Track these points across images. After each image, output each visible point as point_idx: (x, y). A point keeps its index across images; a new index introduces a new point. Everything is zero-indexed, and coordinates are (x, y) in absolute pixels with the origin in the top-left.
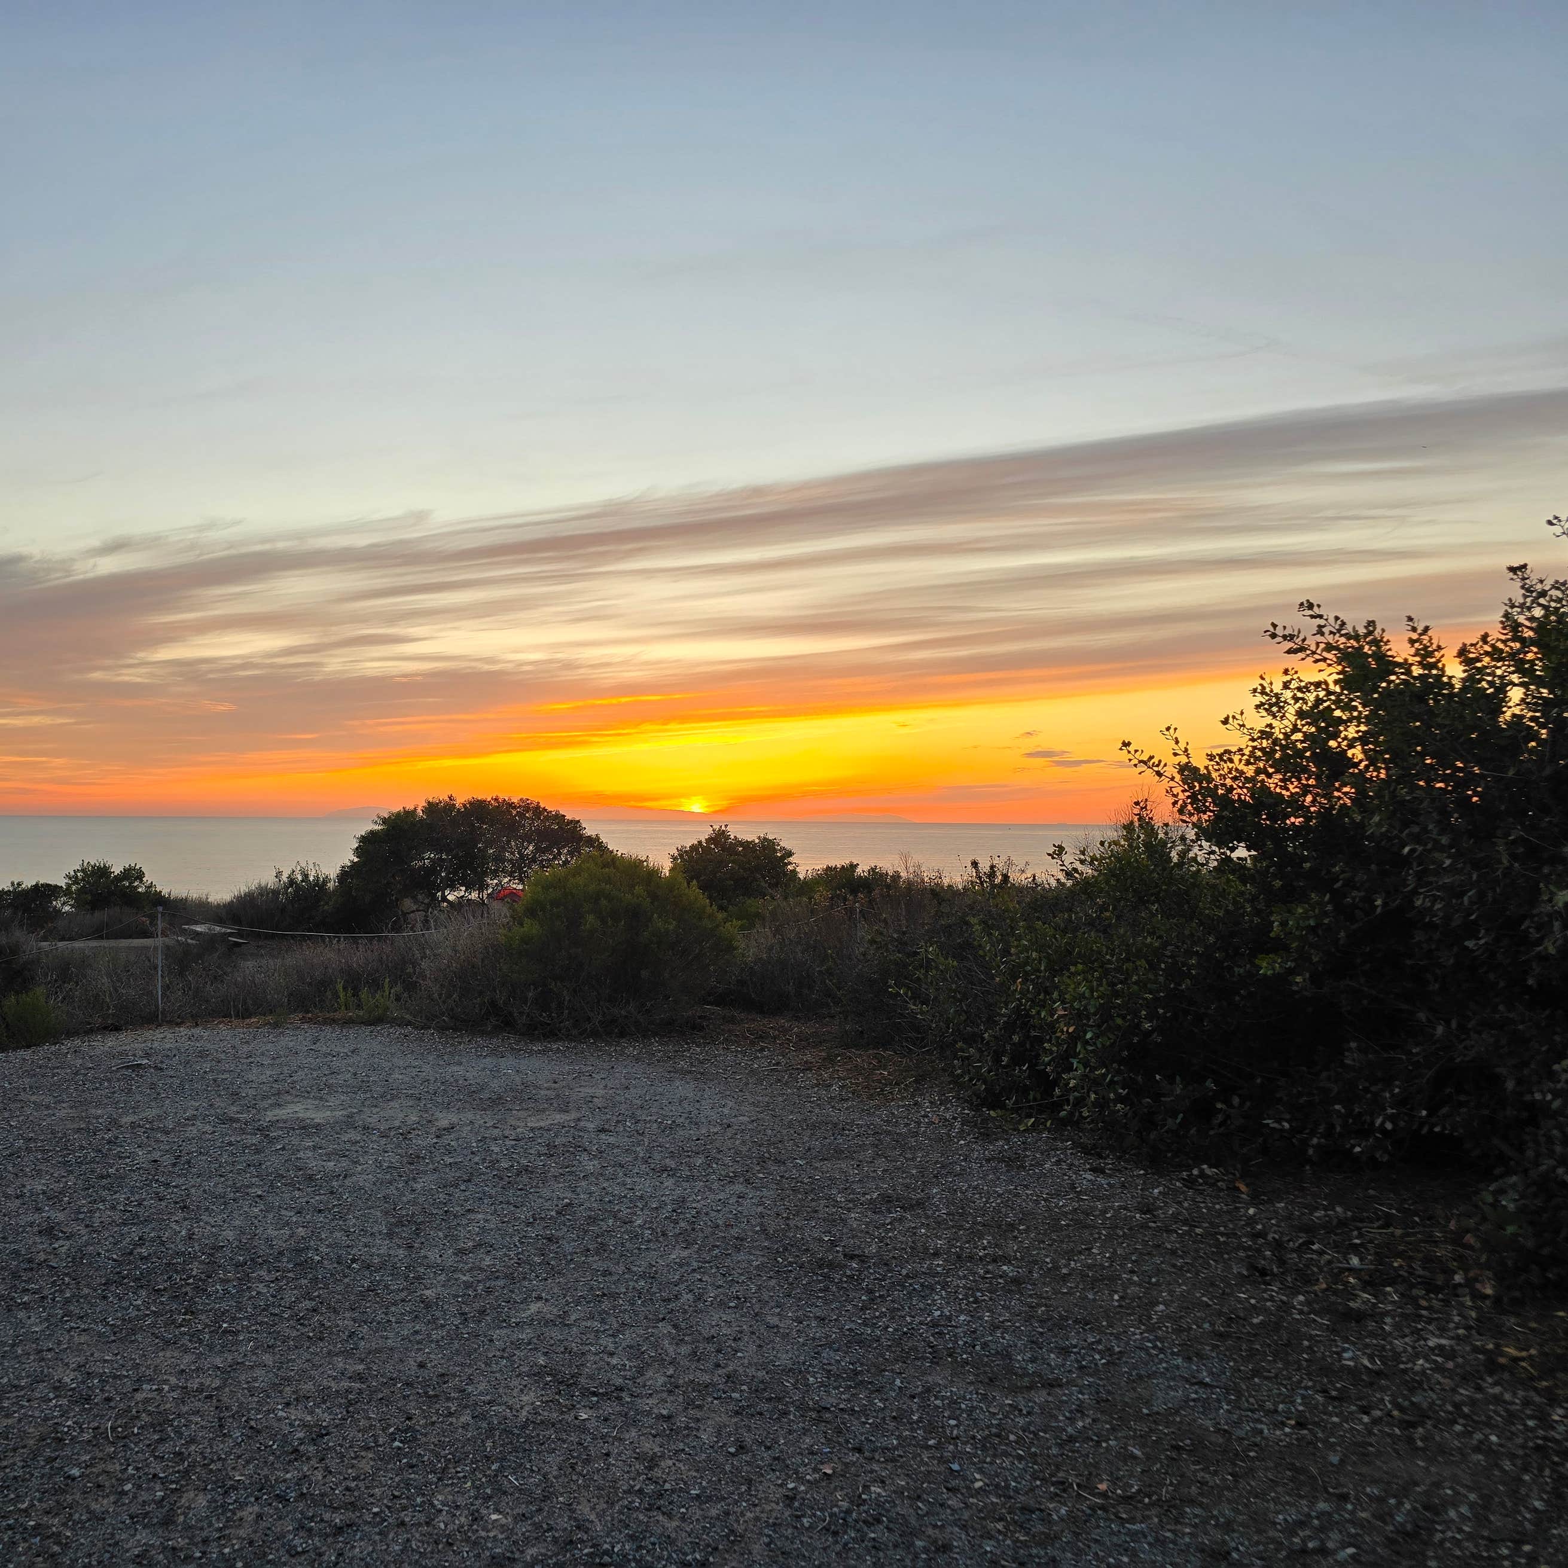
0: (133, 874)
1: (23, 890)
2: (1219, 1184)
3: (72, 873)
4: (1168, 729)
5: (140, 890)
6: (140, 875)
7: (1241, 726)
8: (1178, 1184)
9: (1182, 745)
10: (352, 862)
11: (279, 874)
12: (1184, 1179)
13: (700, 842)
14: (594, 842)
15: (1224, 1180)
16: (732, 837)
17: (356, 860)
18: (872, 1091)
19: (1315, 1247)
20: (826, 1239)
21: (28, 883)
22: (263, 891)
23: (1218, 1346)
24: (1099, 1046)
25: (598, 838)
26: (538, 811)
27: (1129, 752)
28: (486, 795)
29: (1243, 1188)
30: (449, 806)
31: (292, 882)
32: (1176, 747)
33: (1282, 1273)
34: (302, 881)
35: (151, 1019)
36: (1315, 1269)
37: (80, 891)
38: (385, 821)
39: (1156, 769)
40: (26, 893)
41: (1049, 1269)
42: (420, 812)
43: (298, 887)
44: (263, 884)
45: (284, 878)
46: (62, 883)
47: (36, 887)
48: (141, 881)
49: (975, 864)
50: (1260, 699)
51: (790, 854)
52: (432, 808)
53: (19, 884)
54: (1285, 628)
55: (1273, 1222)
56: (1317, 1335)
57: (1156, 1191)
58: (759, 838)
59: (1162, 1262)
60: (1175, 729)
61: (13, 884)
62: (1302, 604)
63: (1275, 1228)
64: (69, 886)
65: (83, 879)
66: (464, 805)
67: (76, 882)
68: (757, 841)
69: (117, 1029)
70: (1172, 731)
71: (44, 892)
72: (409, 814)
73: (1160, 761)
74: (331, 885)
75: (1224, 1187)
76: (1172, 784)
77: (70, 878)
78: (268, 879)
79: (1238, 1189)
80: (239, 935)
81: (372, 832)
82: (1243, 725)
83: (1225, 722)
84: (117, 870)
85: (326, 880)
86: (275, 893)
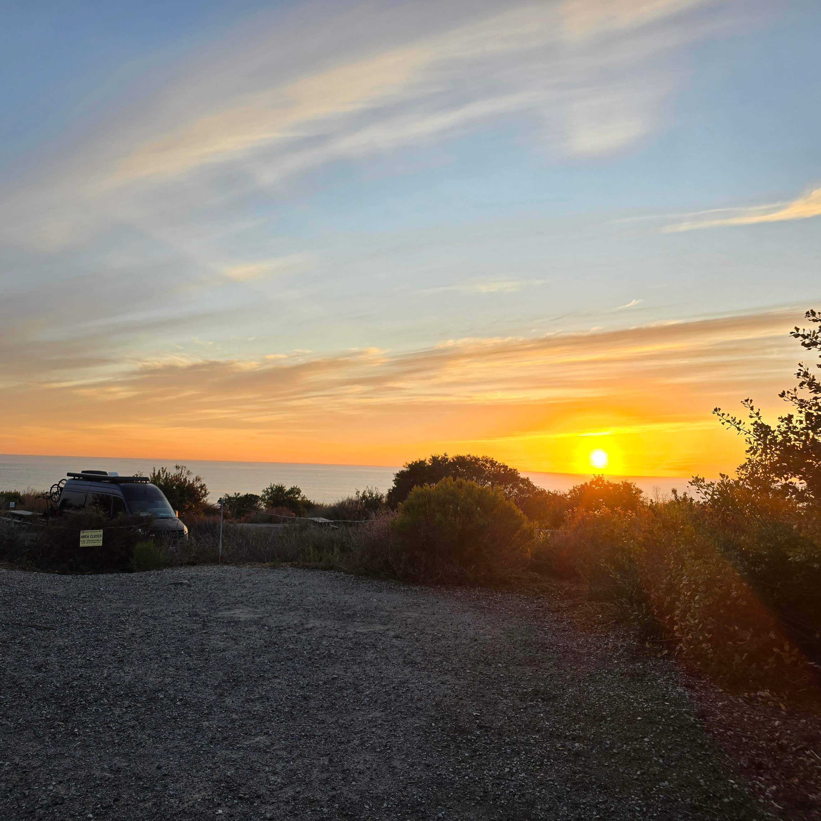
0: (295, 491)
1: (240, 497)
2: (769, 703)
3: (266, 490)
4: (747, 401)
5: (299, 499)
6: (299, 492)
7: (793, 398)
8: (741, 700)
9: (756, 410)
10: (394, 488)
11: (358, 492)
12: (746, 698)
13: (586, 483)
14: (526, 481)
15: (773, 701)
16: (606, 481)
17: (396, 486)
18: (585, 627)
19: (808, 752)
20: (474, 714)
21: (243, 494)
22: (350, 501)
23: (688, 815)
24: (702, 605)
25: (528, 479)
26: (493, 463)
27: (718, 415)
28: (463, 454)
29: (783, 707)
30: (445, 460)
31: (364, 497)
32: (752, 412)
33: (774, 768)
34: (370, 497)
35: (215, 560)
36: (802, 768)
37: (269, 499)
38: (409, 466)
39: (738, 426)
40: (241, 498)
41: (606, 749)
42: (427, 462)
43: (367, 501)
44: (350, 497)
45: (361, 495)
46: (260, 494)
47: (247, 496)
48: (299, 494)
49: (674, 491)
50: (802, 379)
51: (641, 492)
52: (434, 459)
53: (239, 494)
54: (804, 330)
55: (789, 732)
56: (768, 816)
57: (720, 703)
58: (622, 482)
59: (688, 752)
60: (751, 401)
61: (235, 494)
62: (808, 313)
63: (788, 737)
64: (263, 496)
65: (271, 493)
66: (453, 459)
67: (267, 494)
68: (621, 484)
69: (194, 564)
70: (749, 402)
71: (250, 499)
72: (422, 463)
73: (740, 421)
74: (384, 500)
75: (773, 705)
76: (748, 435)
77: (265, 492)
78: (353, 496)
79: (780, 707)
80: (335, 524)
81: (402, 471)
82: (796, 398)
83: (783, 395)
84: (287, 489)
85: (382, 497)
86: (357, 502)
